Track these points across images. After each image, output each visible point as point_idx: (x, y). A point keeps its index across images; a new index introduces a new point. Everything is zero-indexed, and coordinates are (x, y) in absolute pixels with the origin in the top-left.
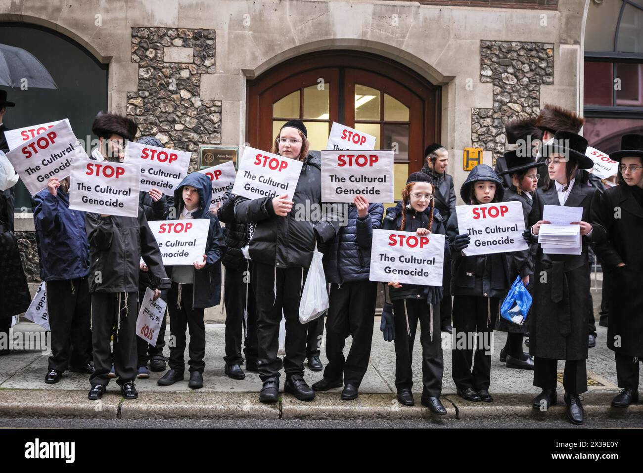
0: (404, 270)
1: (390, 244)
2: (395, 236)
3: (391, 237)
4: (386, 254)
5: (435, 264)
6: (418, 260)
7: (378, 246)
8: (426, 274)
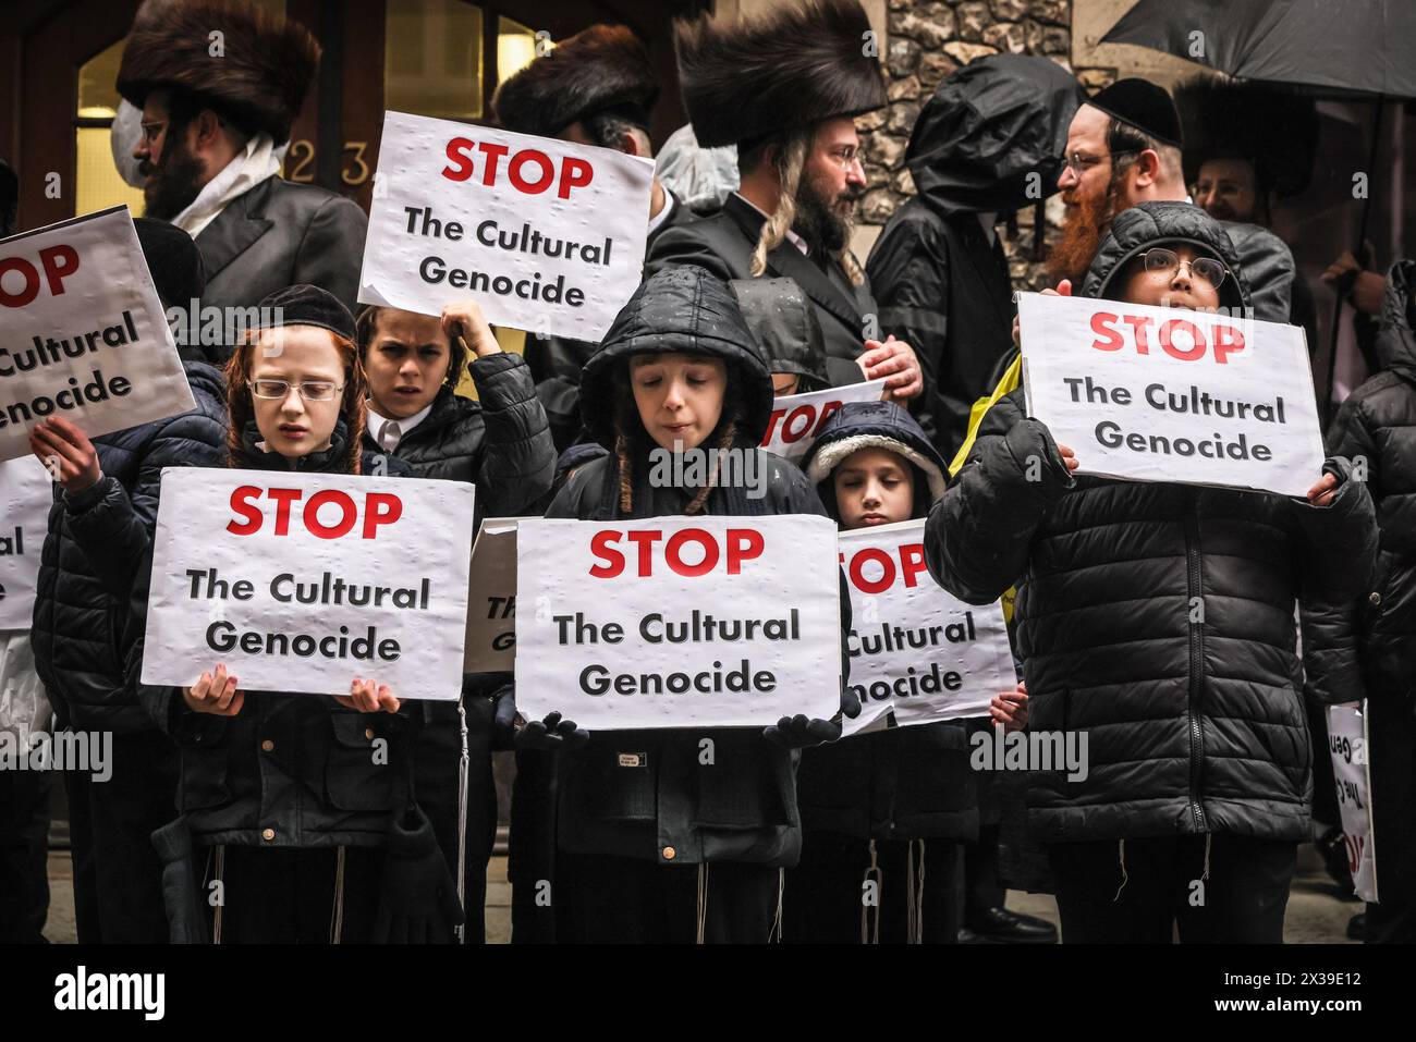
0: (291, 636)
1: (233, 527)
2: (256, 492)
3: (237, 500)
4: (213, 572)
5: (431, 602)
6: (353, 589)
7: (181, 538)
8: (390, 650)
